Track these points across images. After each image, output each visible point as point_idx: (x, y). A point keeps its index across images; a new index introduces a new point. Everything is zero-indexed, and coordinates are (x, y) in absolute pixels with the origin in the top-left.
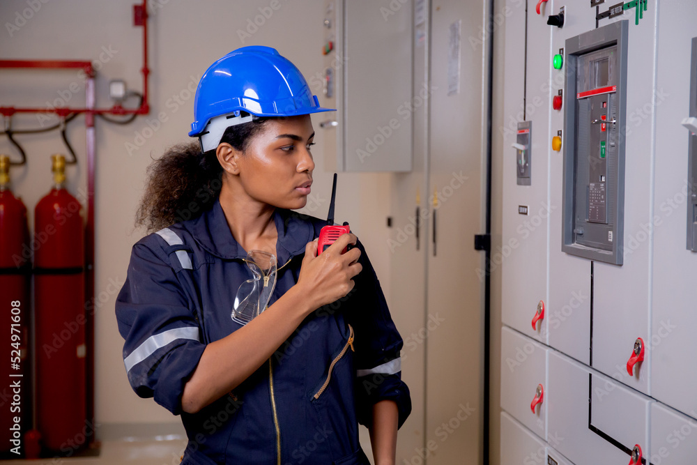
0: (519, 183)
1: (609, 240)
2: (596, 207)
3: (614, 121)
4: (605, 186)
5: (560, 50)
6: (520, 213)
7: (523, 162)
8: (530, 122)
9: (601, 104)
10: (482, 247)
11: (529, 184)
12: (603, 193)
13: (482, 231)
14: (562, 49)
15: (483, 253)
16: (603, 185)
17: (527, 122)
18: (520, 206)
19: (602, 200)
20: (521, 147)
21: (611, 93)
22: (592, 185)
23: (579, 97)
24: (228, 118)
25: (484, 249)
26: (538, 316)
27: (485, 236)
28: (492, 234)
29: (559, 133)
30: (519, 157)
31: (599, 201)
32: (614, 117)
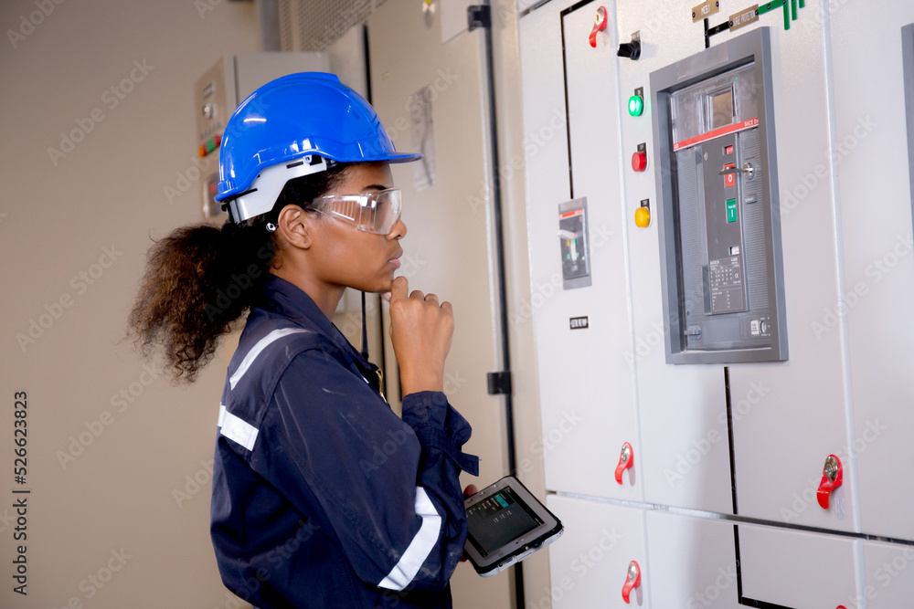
0: (566, 287)
1: (753, 333)
2: (724, 293)
3: (751, 169)
4: (740, 261)
5: (636, 91)
6: (572, 328)
7: (574, 255)
8: (584, 200)
9: (723, 149)
10: (500, 389)
11: (590, 284)
12: (736, 270)
13: (497, 367)
14: (641, 89)
15: (500, 399)
16: (736, 259)
17: (577, 200)
18: (571, 319)
19: (737, 280)
20: (570, 235)
21: (738, 133)
22: (714, 264)
23: (676, 148)
24: (289, 167)
25: (504, 392)
26: (624, 465)
27: (503, 373)
28: (515, 369)
29: (645, 204)
30: (565, 250)
31: (730, 282)
32: (749, 164)
